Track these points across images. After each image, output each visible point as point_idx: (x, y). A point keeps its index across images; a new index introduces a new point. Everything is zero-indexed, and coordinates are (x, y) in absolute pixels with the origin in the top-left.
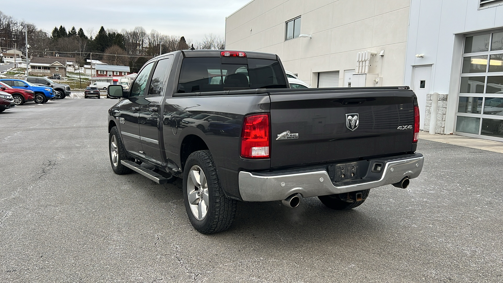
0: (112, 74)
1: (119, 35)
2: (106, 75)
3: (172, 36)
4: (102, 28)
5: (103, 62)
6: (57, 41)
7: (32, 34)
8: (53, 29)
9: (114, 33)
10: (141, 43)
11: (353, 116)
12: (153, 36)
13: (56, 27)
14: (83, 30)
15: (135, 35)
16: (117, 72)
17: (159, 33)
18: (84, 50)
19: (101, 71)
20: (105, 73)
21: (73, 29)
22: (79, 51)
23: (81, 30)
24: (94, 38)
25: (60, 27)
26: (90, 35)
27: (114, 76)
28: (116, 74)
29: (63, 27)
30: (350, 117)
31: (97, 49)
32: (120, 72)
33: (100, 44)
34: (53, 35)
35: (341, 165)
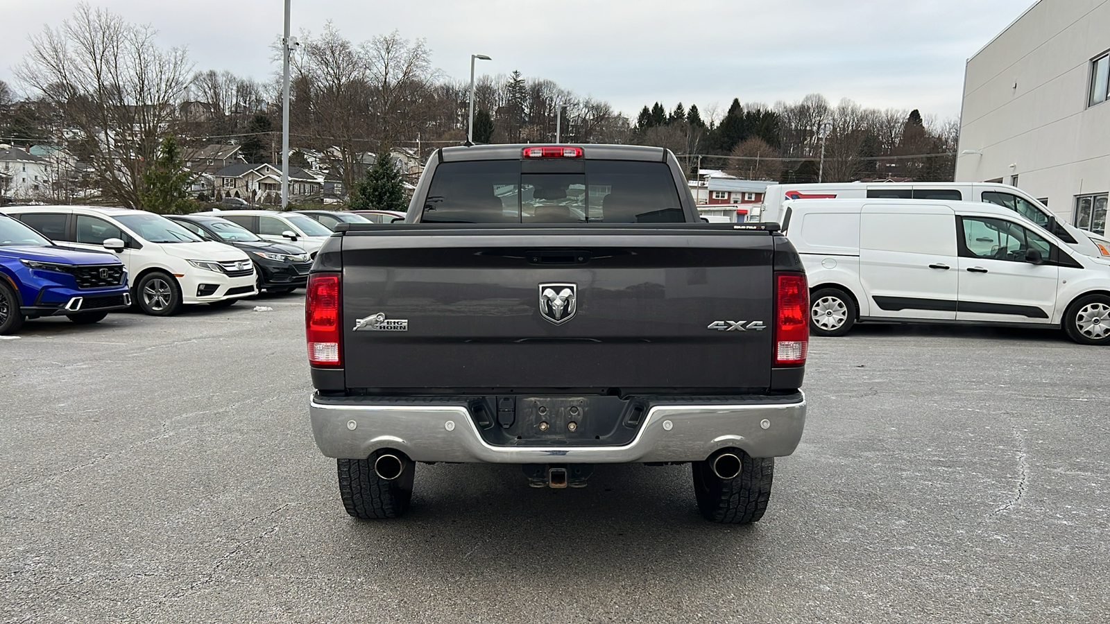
0: (740, 198)
1: (769, 116)
2: (728, 202)
3: (887, 111)
4: (736, 102)
5: (729, 174)
6: (645, 133)
7: (603, 123)
8: (640, 110)
9: (759, 110)
10: (815, 128)
11: (558, 290)
12: (843, 111)
13: (645, 107)
14: (697, 110)
15: (802, 112)
16: (750, 194)
17: (859, 106)
18: (695, 150)
19: (718, 192)
20: (726, 198)
21: (680, 107)
22: (685, 152)
23: (694, 108)
24: (717, 123)
25: (653, 105)
26: (710, 118)
27: (743, 202)
28: (749, 198)
29: (659, 105)
30: (549, 293)
31: (721, 147)
32: (756, 194)
33: (728, 136)
34: (640, 122)
35: (539, 401)
